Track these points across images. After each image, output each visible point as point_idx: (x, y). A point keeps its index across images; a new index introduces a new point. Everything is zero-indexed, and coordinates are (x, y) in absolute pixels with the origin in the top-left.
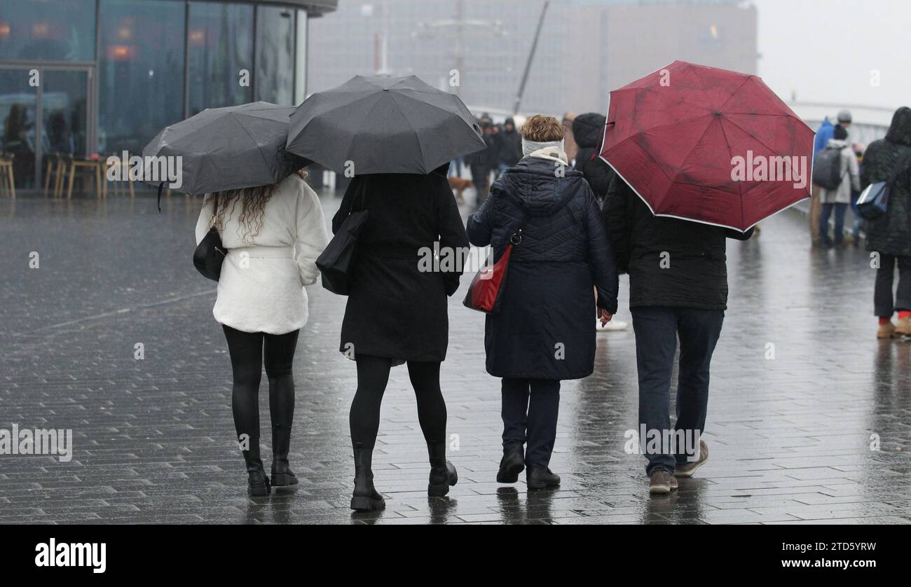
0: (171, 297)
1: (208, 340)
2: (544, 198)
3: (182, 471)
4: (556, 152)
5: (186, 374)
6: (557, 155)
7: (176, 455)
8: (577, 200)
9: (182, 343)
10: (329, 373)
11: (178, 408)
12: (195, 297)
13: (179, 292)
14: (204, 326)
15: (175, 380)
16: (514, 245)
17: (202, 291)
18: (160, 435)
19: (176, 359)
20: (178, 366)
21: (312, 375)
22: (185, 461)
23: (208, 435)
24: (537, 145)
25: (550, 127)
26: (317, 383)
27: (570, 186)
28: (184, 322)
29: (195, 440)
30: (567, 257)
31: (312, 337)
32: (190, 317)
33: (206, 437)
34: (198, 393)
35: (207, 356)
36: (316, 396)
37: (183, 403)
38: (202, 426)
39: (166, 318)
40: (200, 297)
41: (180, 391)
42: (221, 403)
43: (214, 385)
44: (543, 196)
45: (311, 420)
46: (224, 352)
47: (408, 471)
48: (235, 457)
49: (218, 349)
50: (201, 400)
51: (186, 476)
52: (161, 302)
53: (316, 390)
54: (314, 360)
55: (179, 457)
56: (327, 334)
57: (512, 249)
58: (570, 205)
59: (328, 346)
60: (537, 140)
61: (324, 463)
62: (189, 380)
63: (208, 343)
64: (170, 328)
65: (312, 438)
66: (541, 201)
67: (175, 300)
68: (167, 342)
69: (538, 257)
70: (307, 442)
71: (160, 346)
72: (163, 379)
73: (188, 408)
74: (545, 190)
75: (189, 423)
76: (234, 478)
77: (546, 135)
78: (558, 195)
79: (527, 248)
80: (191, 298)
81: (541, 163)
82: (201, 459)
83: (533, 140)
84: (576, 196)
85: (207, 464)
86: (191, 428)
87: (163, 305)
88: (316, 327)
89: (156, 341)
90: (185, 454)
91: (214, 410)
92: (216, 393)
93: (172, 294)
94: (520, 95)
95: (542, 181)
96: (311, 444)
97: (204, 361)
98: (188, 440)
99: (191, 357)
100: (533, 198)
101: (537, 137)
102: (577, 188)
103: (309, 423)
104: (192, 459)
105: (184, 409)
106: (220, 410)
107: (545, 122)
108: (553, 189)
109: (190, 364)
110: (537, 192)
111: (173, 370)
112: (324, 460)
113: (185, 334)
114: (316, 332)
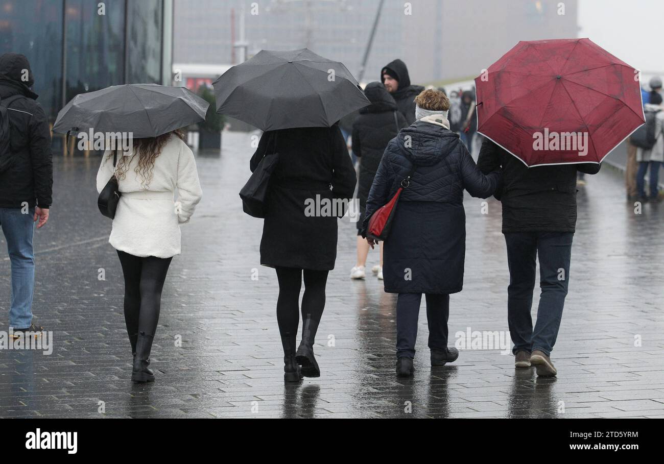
0: (54, 246)
1: (87, 285)
2: (428, 152)
3: (67, 403)
4: (440, 119)
5: (68, 315)
6: (441, 121)
7: (60, 388)
8: (453, 155)
9: (64, 287)
10: (196, 314)
11: (61, 346)
12: (75, 246)
13: (60, 242)
14: (83, 272)
15: (58, 321)
16: (403, 188)
17: (80, 241)
18: (46, 370)
19: (58, 302)
20: (60, 308)
21: (182, 316)
22: (68, 394)
23: (89, 371)
24: (429, 113)
25: (440, 100)
26: (186, 323)
27: (449, 144)
28: (65, 269)
29: (77, 375)
30: (444, 199)
31: (181, 282)
32: (70, 264)
33: (87, 372)
34: (79, 333)
35: (86, 299)
36: (186, 335)
37: (65, 342)
38: (83, 362)
39: (48, 265)
40: (79, 246)
41: (63, 330)
42: (100, 342)
43: (94, 326)
44: (427, 151)
45: (182, 357)
46: (102, 295)
47: (271, 403)
48: (114, 390)
49: (96, 293)
50: (83, 339)
51: (70, 407)
52: (44, 251)
53: (187, 329)
54: (183, 303)
55: (64, 390)
56: (194, 280)
57: (402, 191)
58: (448, 159)
59: (195, 290)
60: (429, 109)
61: (195, 395)
62: (71, 320)
63: (87, 287)
64: (52, 274)
65: (183, 373)
66: (425, 154)
67: (56, 248)
68: (50, 286)
69: (421, 198)
70: (179, 376)
71: (44, 290)
72: (47, 320)
73: (71, 346)
74: (428, 146)
75: (71, 359)
76: (114, 409)
77: (436, 106)
78: (438, 150)
79: (414, 191)
80: (70, 246)
81: (427, 126)
82: (83, 392)
83: (426, 108)
84: (452, 152)
85: (90, 396)
86: (74, 364)
87: (45, 253)
88: (184, 273)
89: (41, 286)
90: (69, 387)
91: (95, 348)
92: (95, 332)
93: (54, 243)
94: (364, 63)
95: (426, 139)
96: (182, 378)
97: (83, 303)
98: (71, 375)
99: (72, 300)
100: (419, 152)
101: (429, 107)
102: (454, 146)
103: (181, 359)
104: (75, 392)
105: (67, 347)
106: (100, 348)
107: (436, 95)
108: (435, 145)
109: (71, 307)
110: (422, 148)
111: (56, 312)
112: (195, 393)
113: (65, 279)
114: (184, 277)
